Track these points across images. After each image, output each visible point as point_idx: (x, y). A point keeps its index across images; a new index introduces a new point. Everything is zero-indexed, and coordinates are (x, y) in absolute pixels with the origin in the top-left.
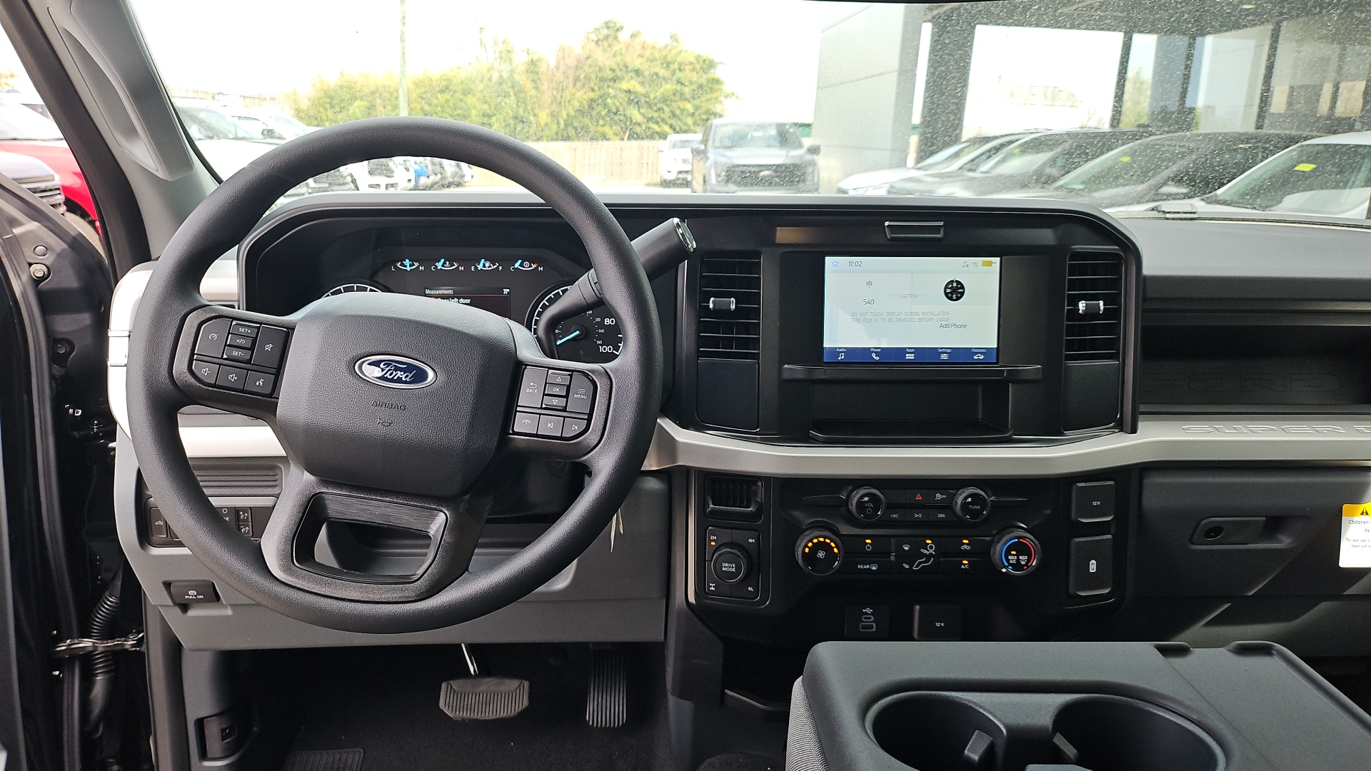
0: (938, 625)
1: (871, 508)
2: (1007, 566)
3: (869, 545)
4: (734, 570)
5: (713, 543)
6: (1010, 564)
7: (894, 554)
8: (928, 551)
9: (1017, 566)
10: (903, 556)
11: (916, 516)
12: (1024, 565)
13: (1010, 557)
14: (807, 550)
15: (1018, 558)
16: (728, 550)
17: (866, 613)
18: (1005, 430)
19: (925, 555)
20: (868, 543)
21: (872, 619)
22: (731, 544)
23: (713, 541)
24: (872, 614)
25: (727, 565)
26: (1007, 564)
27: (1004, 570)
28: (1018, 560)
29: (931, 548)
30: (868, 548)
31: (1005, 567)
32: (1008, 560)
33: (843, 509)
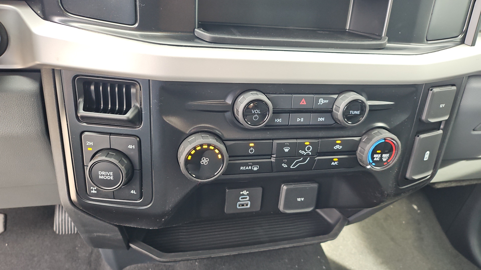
0: (299, 200)
1: (258, 114)
2: (371, 163)
3: (252, 149)
4: (112, 178)
5: (90, 149)
6: (374, 162)
7: (275, 156)
8: (306, 152)
9: (380, 163)
10: (281, 156)
11: (298, 120)
12: (385, 162)
13: (375, 156)
14: (190, 158)
15: (381, 156)
16: (104, 158)
17: (243, 195)
18: (379, 37)
19: (303, 155)
20: (251, 147)
21: (248, 199)
22: (110, 150)
23: (90, 146)
24: (248, 195)
25: (103, 173)
26: (371, 162)
27: (369, 167)
28: (381, 157)
29: (309, 149)
30: (252, 151)
31: (370, 164)
32: (373, 158)
33: (228, 114)
